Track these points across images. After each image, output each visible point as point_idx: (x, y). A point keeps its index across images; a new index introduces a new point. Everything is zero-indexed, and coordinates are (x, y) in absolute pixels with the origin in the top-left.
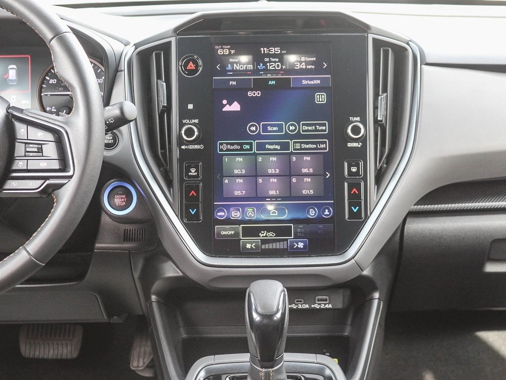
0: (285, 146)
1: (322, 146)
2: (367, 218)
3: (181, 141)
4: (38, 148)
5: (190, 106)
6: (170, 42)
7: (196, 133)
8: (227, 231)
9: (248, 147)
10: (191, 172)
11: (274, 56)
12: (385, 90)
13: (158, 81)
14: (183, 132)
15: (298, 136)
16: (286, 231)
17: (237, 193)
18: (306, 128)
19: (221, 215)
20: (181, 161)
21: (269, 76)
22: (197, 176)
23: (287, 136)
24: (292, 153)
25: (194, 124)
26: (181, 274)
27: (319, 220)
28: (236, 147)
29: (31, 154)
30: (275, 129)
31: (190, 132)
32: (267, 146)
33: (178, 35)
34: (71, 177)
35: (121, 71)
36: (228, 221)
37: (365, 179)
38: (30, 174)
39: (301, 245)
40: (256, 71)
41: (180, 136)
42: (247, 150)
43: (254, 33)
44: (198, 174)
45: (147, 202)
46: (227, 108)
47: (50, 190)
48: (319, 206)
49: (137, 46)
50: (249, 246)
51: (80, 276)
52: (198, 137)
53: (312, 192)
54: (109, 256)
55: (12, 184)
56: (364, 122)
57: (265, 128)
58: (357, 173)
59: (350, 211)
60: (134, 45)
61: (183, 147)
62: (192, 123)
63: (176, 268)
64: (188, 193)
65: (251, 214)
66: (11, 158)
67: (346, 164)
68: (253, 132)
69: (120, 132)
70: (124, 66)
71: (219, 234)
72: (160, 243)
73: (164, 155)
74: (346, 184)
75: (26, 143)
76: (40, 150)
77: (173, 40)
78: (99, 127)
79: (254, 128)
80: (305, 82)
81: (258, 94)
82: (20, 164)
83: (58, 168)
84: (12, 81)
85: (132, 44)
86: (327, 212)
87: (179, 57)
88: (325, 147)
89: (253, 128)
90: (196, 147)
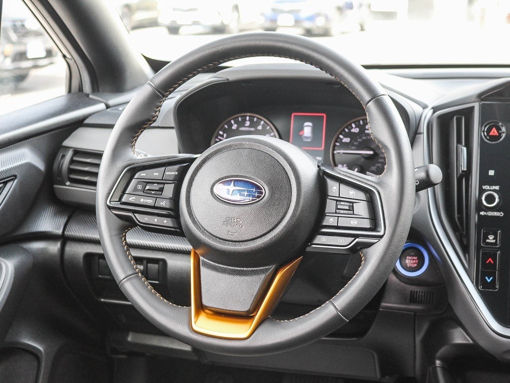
3: (480, 207)
4: (349, 206)
5: (491, 173)
6: (473, 108)
7: (497, 200)
10: (489, 239)
13: (458, 145)
14: (483, 198)
20: (479, 227)
22: (495, 244)
26: (471, 342)
29: (342, 212)
31: (490, 199)
33: (482, 100)
34: (381, 237)
35: (420, 133)
38: (340, 231)
41: (479, 201)
44: (496, 241)
45: (441, 268)
47: (359, 248)
49: (435, 109)
51: (362, 333)
52: (498, 204)
54: (393, 316)
55: (321, 240)
60: (432, 108)
61: (482, 213)
62: (492, 189)
63: (466, 335)
64: (484, 260)
66: (321, 213)
70: (423, 128)
72: (450, 308)
73: (460, 219)
75: (337, 201)
76: (352, 208)
77: (477, 106)
82: (330, 221)
83: (369, 227)
84: (307, 138)
85: (430, 107)
87: (482, 123)
90: (496, 214)
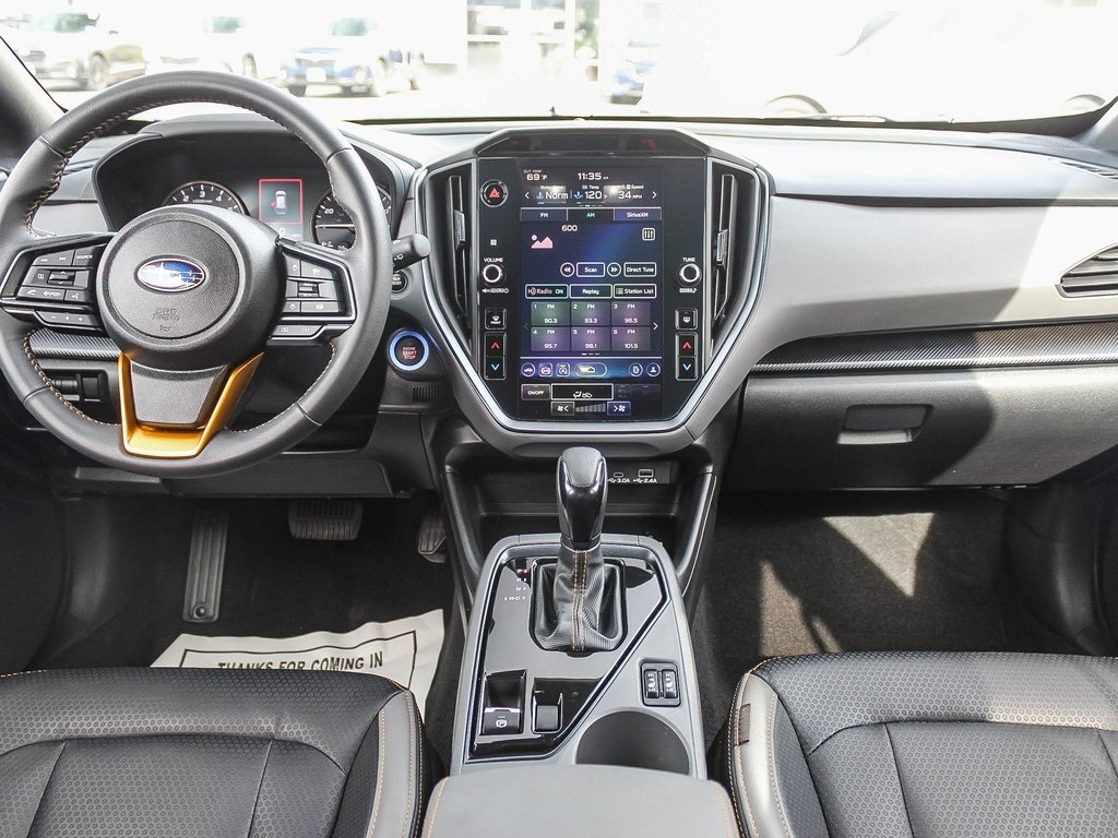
0: (605, 291)
1: (649, 292)
2: (701, 377)
3: (482, 284)
4: (313, 288)
5: (493, 242)
6: (470, 165)
7: (500, 274)
8: (535, 391)
9: (561, 291)
10: (494, 320)
11: (594, 182)
12: (726, 226)
13: (456, 211)
14: (484, 273)
15: (621, 279)
16: (605, 392)
17: (548, 346)
18: (631, 270)
19: (528, 371)
20: (481, 308)
21: (588, 207)
22: (501, 326)
23: (608, 279)
24: (613, 300)
25: (498, 264)
26: (480, 441)
27: (645, 379)
28: (546, 291)
29: (305, 295)
30: (593, 270)
31: (493, 273)
32: (584, 291)
33: (479, 156)
34: (352, 322)
35: (411, 199)
36: (537, 379)
37: (699, 331)
38: (304, 318)
39: (622, 408)
40: (571, 201)
41: (481, 276)
42: (560, 295)
43: (571, 155)
44: (502, 323)
45: (441, 355)
46: (537, 245)
47: (329, 337)
48: (644, 363)
49: (430, 169)
50: (560, 409)
51: (361, 443)
52: (502, 278)
53: (636, 346)
54: (394, 419)
55: (282, 330)
56: (700, 263)
57: (582, 270)
58: (690, 324)
59: (681, 368)
60: (427, 168)
61: (485, 291)
62: (495, 263)
63: (474, 433)
64: (489, 346)
65: (563, 370)
66: (281, 298)
67: (677, 313)
68: (568, 273)
69: (409, 271)
70: (415, 193)
71: (526, 395)
72: (456, 404)
73: (462, 300)
74: (677, 337)
75: (298, 282)
76: (316, 290)
77: (474, 162)
78: (385, 265)
79: (569, 270)
80: (630, 215)
81: (573, 228)
82: (291, 307)
83: (337, 311)
84: (280, 210)
85: (424, 167)
86: (653, 371)
87: (480, 183)
88: (652, 292)
89: (567, 269)
90: (500, 290)
